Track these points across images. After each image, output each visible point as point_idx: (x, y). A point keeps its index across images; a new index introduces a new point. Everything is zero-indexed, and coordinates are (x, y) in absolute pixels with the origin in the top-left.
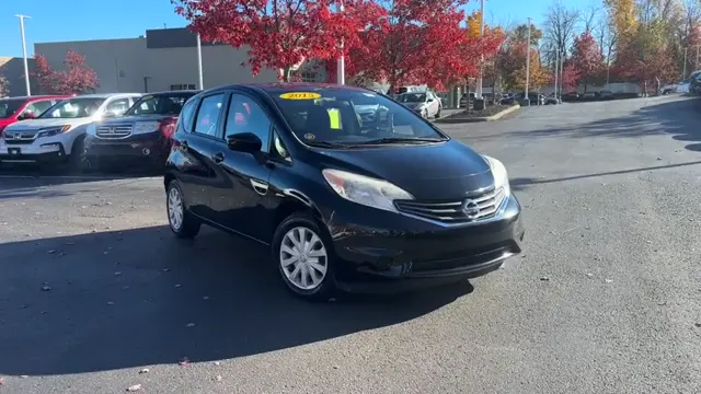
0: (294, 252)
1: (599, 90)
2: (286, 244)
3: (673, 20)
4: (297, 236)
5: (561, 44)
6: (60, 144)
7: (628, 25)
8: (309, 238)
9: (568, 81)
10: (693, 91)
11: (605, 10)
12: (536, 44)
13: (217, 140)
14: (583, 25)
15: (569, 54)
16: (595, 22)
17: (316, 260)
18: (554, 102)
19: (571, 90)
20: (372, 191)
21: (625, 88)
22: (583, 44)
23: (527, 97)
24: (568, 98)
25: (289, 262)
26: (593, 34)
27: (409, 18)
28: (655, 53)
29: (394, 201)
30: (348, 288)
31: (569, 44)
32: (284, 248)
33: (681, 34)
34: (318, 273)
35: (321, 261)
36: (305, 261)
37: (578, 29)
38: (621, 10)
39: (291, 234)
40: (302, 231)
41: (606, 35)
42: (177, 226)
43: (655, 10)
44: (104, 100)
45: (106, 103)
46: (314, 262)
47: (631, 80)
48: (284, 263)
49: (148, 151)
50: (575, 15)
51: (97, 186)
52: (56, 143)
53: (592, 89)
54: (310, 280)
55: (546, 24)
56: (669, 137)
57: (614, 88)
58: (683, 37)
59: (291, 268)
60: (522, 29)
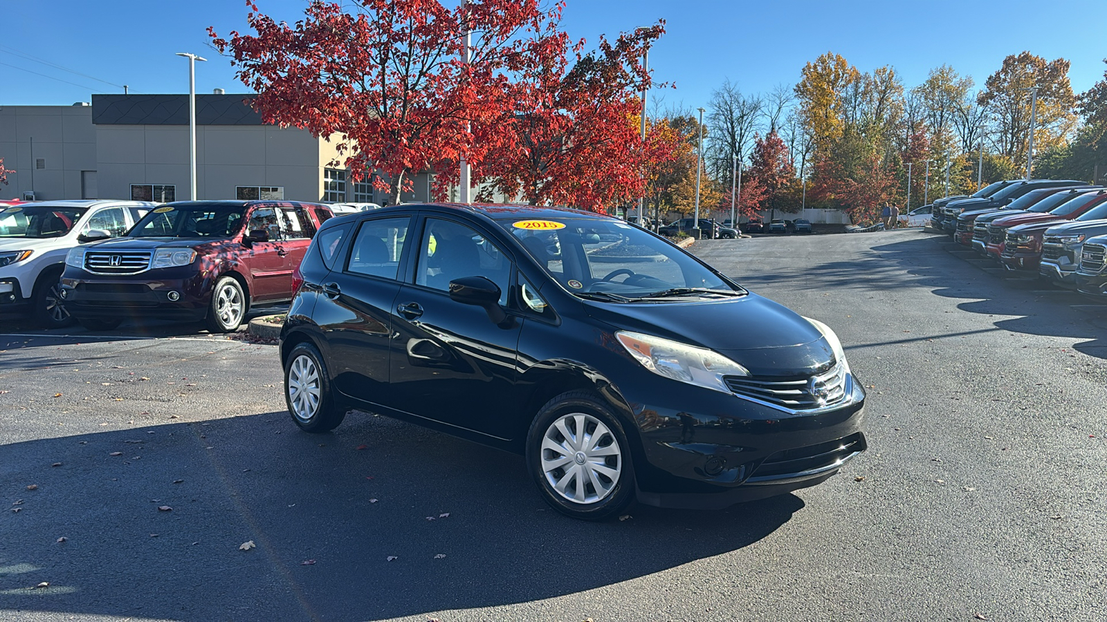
0: (565, 449)
1: (791, 217)
2: (551, 437)
3: (890, 122)
4: (572, 425)
5: (735, 147)
6: (15, 281)
7: (829, 126)
8: (590, 428)
9: (749, 203)
10: (937, 227)
11: (797, 101)
12: (697, 145)
13: (402, 285)
14: (767, 121)
15: (748, 164)
16: (782, 119)
17: (602, 461)
18: (731, 235)
19: (751, 216)
20: (690, 363)
21: (828, 216)
22: (768, 150)
23: (696, 227)
24: (751, 229)
25: (556, 463)
26: (781, 135)
27: (557, 105)
28: (868, 168)
29: (725, 378)
30: (656, 501)
31: (748, 148)
32: (548, 443)
33: (901, 142)
34: (605, 480)
35: (610, 461)
36: (583, 462)
37: (760, 126)
38: (819, 104)
39: (560, 424)
40: (580, 419)
41: (798, 138)
42: (305, 415)
43: (865, 107)
44: (83, 211)
45: (87, 216)
46: (598, 465)
47: (837, 205)
48: (547, 466)
49: (176, 296)
50: (755, 108)
51: (101, 351)
52: (7, 280)
53: (782, 218)
54: (590, 490)
55: (715, 117)
56: (927, 291)
57: (811, 215)
58: (904, 148)
59: (559, 473)
60: (678, 123)
